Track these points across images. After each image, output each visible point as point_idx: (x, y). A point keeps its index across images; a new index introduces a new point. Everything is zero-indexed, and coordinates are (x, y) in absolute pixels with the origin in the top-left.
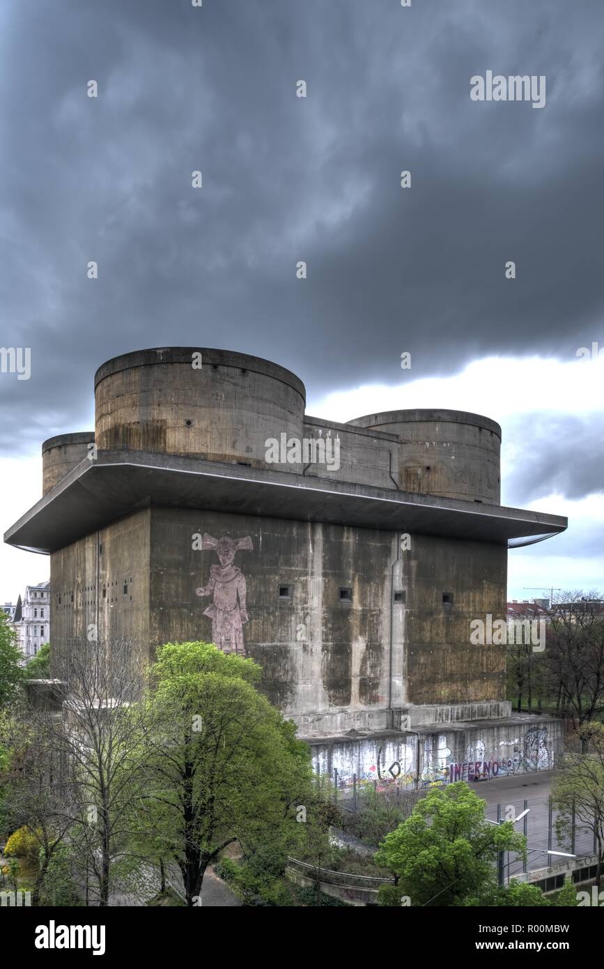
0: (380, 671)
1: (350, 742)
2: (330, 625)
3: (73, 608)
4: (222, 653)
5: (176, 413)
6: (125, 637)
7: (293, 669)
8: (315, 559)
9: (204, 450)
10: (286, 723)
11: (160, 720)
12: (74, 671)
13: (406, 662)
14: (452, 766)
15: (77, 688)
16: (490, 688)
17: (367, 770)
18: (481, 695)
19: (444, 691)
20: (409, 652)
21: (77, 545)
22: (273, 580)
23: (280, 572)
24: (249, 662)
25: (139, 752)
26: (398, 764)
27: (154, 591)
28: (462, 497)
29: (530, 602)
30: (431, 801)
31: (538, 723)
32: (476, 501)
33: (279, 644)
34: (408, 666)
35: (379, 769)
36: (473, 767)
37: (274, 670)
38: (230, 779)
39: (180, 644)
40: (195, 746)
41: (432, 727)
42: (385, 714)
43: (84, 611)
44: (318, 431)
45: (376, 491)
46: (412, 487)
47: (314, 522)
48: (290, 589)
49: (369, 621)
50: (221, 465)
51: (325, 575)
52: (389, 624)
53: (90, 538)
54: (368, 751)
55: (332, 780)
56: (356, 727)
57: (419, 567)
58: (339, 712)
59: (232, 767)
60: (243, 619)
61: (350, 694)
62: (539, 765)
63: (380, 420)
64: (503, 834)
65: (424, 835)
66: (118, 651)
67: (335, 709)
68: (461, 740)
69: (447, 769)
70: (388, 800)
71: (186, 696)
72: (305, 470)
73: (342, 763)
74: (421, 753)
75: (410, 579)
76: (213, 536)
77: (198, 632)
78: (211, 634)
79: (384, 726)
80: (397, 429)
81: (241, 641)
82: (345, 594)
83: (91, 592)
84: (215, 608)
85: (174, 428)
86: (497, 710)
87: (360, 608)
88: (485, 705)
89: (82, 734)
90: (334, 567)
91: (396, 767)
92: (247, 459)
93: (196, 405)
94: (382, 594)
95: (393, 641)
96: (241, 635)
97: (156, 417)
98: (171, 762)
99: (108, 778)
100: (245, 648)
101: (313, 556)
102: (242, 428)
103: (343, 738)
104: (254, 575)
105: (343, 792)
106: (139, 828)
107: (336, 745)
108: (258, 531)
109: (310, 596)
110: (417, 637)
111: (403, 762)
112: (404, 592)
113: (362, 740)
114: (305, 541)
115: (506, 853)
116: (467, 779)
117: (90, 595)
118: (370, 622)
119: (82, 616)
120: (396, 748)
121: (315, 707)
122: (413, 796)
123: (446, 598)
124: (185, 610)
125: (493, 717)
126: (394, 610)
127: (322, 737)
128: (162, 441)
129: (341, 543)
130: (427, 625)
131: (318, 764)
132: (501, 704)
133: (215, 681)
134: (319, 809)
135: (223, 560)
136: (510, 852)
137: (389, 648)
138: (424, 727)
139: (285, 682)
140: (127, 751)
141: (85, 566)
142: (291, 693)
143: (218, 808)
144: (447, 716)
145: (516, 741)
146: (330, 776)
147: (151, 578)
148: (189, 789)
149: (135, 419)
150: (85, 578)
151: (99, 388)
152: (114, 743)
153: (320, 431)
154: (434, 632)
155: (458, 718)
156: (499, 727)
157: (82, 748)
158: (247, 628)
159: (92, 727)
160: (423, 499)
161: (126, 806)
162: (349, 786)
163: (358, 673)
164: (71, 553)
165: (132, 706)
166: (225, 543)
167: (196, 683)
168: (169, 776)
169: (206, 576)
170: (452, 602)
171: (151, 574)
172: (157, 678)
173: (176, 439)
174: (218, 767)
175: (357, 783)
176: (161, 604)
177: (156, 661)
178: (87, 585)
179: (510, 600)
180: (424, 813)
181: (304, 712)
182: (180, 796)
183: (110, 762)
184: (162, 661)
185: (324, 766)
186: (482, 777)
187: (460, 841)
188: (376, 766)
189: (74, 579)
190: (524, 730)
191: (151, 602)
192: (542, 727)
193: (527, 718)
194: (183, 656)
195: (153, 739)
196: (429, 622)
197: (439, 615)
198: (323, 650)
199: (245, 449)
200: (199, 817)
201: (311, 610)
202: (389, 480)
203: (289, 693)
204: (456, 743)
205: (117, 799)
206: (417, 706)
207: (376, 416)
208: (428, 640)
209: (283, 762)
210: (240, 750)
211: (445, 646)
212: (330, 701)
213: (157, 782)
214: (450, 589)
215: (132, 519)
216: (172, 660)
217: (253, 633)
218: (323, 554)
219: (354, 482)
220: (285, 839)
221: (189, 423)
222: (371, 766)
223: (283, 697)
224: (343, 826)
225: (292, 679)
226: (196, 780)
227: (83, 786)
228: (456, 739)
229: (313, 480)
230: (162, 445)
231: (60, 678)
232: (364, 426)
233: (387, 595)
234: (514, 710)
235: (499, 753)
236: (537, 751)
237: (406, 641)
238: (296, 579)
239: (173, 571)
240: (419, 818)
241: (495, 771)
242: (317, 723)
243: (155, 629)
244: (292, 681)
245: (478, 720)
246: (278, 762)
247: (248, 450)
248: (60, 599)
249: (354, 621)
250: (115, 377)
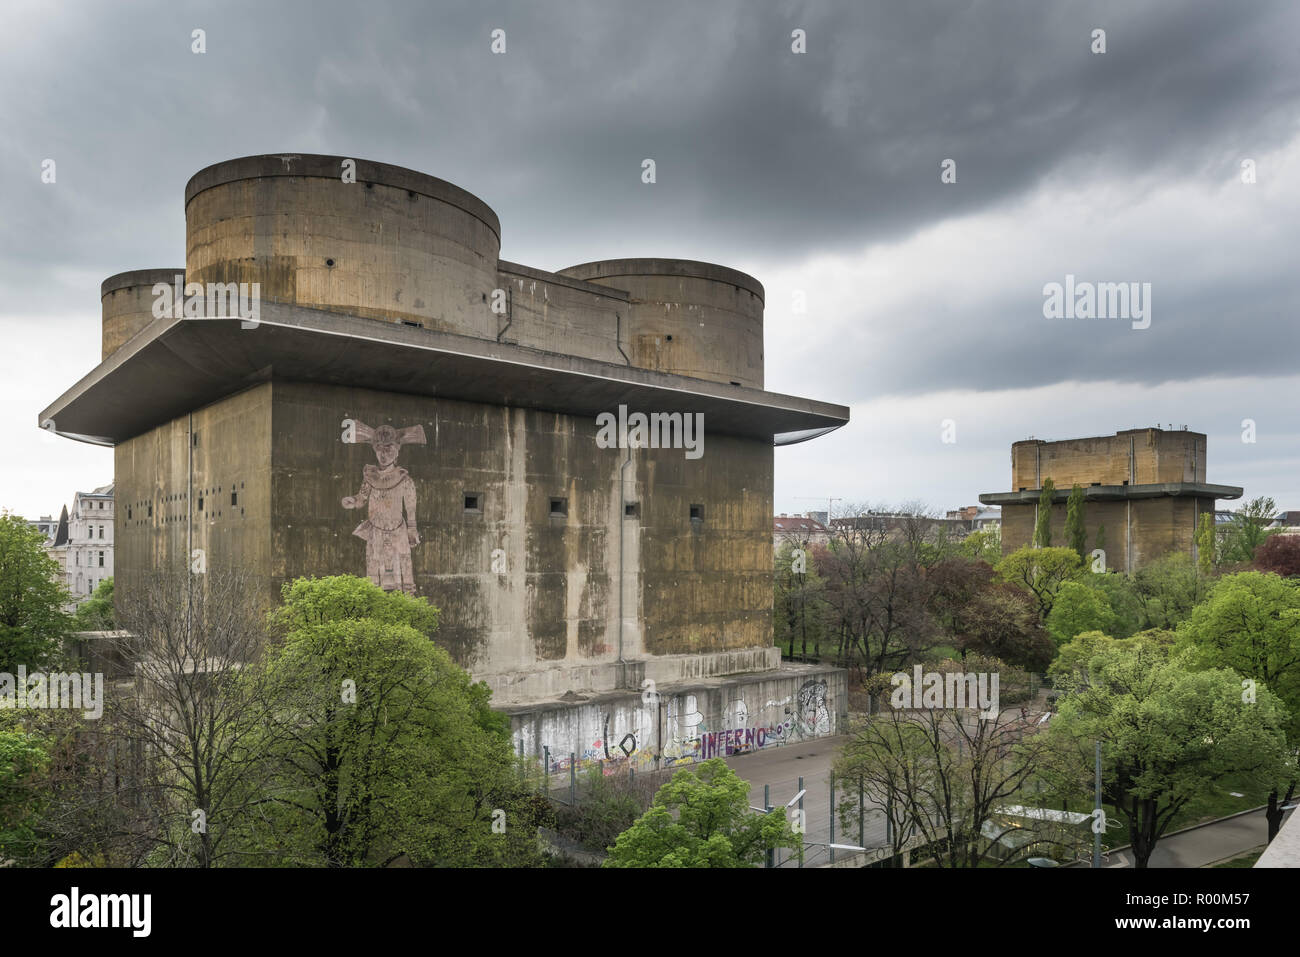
0: (607, 611)
1: (565, 709)
2: (536, 549)
3: (151, 525)
4: (380, 590)
5: (311, 248)
6: (234, 570)
7: (485, 610)
8: (516, 459)
9: (353, 302)
10: (475, 685)
11: (289, 687)
12: (153, 621)
13: (641, 598)
14: (704, 736)
15: (156, 644)
16: (753, 631)
17: (589, 746)
18: (741, 640)
19: (693, 636)
20: (646, 584)
21: (158, 432)
22: (455, 487)
23: (466, 475)
24: (421, 603)
25: (256, 736)
26: (632, 736)
27: (279, 501)
28: (714, 378)
29: (803, 517)
30: (677, 788)
31: (815, 676)
32: (733, 383)
33: (464, 576)
34: (645, 605)
35: (606, 744)
36: (732, 736)
37: (457, 612)
38: (394, 769)
39: (319, 577)
40: (342, 724)
41: (678, 686)
42: (614, 668)
43: (168, 531)
44: (517, 283)
45: (599, 367)
46: (648, 363)
47: (513, 407)
48: (480, 499)
49: (591, 542)
50: (379, 325)
51: (529, 480)
52: (618, 548)
53: (179, 424)
54: (591, 721)
55: (542, 762)
56: (574, 689)
57: (659, 469)
58: (550, 668)
59: (397, 752)
60: (412, 541)
61: (565, 644)
62: (817, 731)
63: (604, 272)
64: (772, 825)
65: (669, 833)
66: (224, 589)
67: (546, 664)
68: (715, 700)
69: (698, 740)
70: (619, 787)
71: (328, 654)
72: (500, 335)
73: (556, 738)
74: (663, 720)
75: (645, 485)
76: (366, 423)
77: (346, 558)
78: (365, 561)
79: (613, 686)
80: (626, 283)
81: (410, 572)
82: (558, 506)
83: (179, 501)
84: (370, 526)
85: (308, 269)
86: (763, 660)
87: (578, 525)
88: (748, 654)
89: (167, 714)
90: (541, 468)
91: (629, 742)
92: (415, 316)
93: (341, 239)
94: (609, 506)
95: (624, 569)
96: (410, 564)
97: (281, 253)
98: (305, 748)
99: (208, 775)
100: (415, 582)
101: (512, 453)
102: (409, 274)
103: (556, 704)
104: (427, 479)
105: (557, 778)
106: (258, 846)
107: (546, 714)
108: (433, 417)
109: (508, 510)
110: (657, 564)
111: (639, 733)
112: (638, 504)
113: (582, 705)
114: (501, 433)
115: (776, 851)
116: (724, 753)
117: (177, 507)
118: (593, 544)
119: (165, 537)
120: (629, 715)
121: (516, 664)
122: (654, 781)
123: (695, 512)
124: (325, 529)
125: (757, 669)
126: (625, 529)
127: (527, 704)
128: (290, 287)
129: (551, 437)
130: (669, 549)
131: (522, 742)
132: (768, 652)
133: (371, 631)
134: (524, 805)
135: (383, 458)
136: (782, 848)
137: (618, 579)
138: (667, 685)
139: (474, 629)
140: (238, 735)
141: (170, 464)
142: (482, 642)
143: (377, 811)
144: (697, 669)
145: (788, 699)
146: (540, 757)
147: (273, 482)
148: (333, 786)
149: (248, 253)
150: (170, 482)
151: (193, 206)
152: (217, 724)
153: (521, 283)
154: (679, 557)
155: (711, 672)
156: (765, 682)
157: (166, 734)
158: (418, 553)
159: (183, 702)
160: (663, 379)
161: (235, 815)
162: (566, 770)
163: (577, 614)
164: (148, 445)
165: (246, 668)
166: (385, 434)
167: (343, 634)
168: (303, 769)
169: (357, 480)
170: (702, 518)
171: (273, 477)
172: (284, 629)
173: (310, 286)
174: (377, 751)
175: (576, 765)
176: (289, 520)
177: (283, 604)
178: (173, 493)
179: (777, 513)
180: (667, 803)
181: (501, 670)
182: (319, 796)
183: (210, 752)
184: (291, 603)
185: (529, 744)
186: (743, 749)
187: (717, 838)
188: (602, 740)
189: (153, 483)
190: (798, 685)
191: (273, 517)
192: (820, 680)
193: (801, 669)
194: (323, 596)
195: (277, 717)
196: (672, 543)
197: (686, 533)
198: (527, 583)
199: (413, 303)
200: (349, 826)
201: (510, 528)
202: (618, 353)
203: (479, 644)
204: (709, 705)
205: (223, 806)
206: (658, 657)
207: (598, 265)
208: (670, 568)
209: (470, 742)
210: (409, 727)
211: (695, 576)
212: (537, 653)
213: (285, 778)
214: (700, 500)
215: (245, 398)
216: (305, 601)
217: (426, 560)
218: (527, 451)
219: (569, 353)
220: (475, 849)
221: (330, 263)
222: (595, 740)
223: (470, 650)
224: (557, 827)
225: (483, 624)
226: (344, 772)
227: (168, 789)
228: (709, 700)
229: (511, 349)
230: (291, 293)
231: (130, 630)
232: (582, 277)
233: (615, 507)
234: (784, 658)
235: (766, 716)
236: (815, 711)
237: (641, 570)
238: (488, 485)
239: (307, 473)
240: (661, 811)
241: (761, 740)
242: (519, 685)
243: (280, 556)
244: (483, 627)
245: (738, 674)
246: (463, 741)
247: (419, 304)
248: (130, 512)
249: (571, 543)
250: (216, 191)
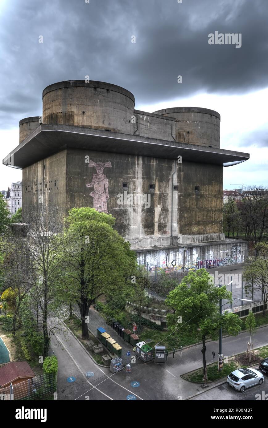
0: (167, 220)
1: (154, 251)
3: (32, 192)
4: (97, 212)
5: (78, 108)
6: (55, 205)
7: (129, 219)
8: (139, 172)
9: (90, 124)
10: (126, 242)
11: (70, 241)
12: (32, 220)
13: (179, 216)
14: (199, 262)
15: (33, 227)
16: (216, 228)
17: (161, 263)
18: (211, 231)
19: (195, 229)
20: (180, 212)
21: (34, 165)
22: (120, 181)
23: (124, 177)
24: (110, 216)
25: (61, 255)
26: (175, 261)
27: (68, 185)
28: (203, 145)
29: (233, 191)
30: (190, 277)
31: (237, 243)
32: (209, 147)
33: (123, 208)
34: (180, 218)
35: (167, 263)
36: (208, 262)
37: (120, 220)
38: (101, 267)
39: (79, 208)
40: (86, 253)
41: (190, 245)
42: (169, 239)
43: (37, 194)
44: (140, 116)
45: (166, 142)
46: (181, 141)
47: (138, 156)
48: (128, 185)
49: (162, 198)
50: (98, 131)
51: (143, 178)
52: (171, 200)
53: (40, 162)
54: (162, 255)
55: (146, 268)
56: (157, 245)
57: (185, 175)
58: (149, 238)
59: (102, 262)
60: (107, 197)
61: (154, 230)
62: (237, 261)
63: (167, 112)
64: (221, 291)
65: (187, 292)
66: (52, 211)
67: (148, 237)
68: (203, 250)
69: (197, 263)
70: (171, 276)
71: (82, 231)
72: (134, 133)
73: (151, 260)
74: (185, 256)
75: (180, 180)
76: (94, 161)
77: (87, 203)
78: (93, 204)
79: (169, 244)
80: (175, 115)
81: (106, 207)
82: (152, 186)
83: (40, 185)
84: (94, 192)
85: (77, 115)
86: (219, 237)
87: (158, 193)
88: (214, 235)
89: (36, 247)
90: (147, 175)
91: (174, 262)
92: (109, 128)
93: (87, 105)
94: (168, 187)
95: (173, 207)
96: (106, 204)
97: (69, 110)
98: (75, 259)
99: (47, 266)
100: (108, 210)
101: (138, 170)
102: (107, 115)
103: (151, 249)
104: (112, 178)
105: (151, 273)
106: (61, 288)
107: (148, 252)
108: (114, 159)
109: (137, 188)
110: (184, 205)
111: (177, 260)
112: (178, 186)
113: (159, 250)
114: (134, 164)
115: (223, 300)
116: (206, 267)
117: (40, 187)
118: (163, 199)
119: (36, 196)
120: (174, 254)
121: (138, 236)
122: (182, 275)
123: (196, 188)
124: (82, 194)
125: (217, 240)
126: (173, 194)
127: (142, 249)
128: (72, 121)
129: (150, 165)
130: (188, 200)
131: (140, 261)
132: (221, 235)
133: (95, 224)
134: (140, 281)
135: (98, 172)
136: (225, 299)
137: (171, 210)
138: (187, 244)
139: (126, 225)
140: (56, 255)
141: (38, 174)
142: (128, 229)
143: (95, 279)
144: (197, 240)
145: (227, 251)
146: (145, 266)
147: (66, 180)
148: (83, 271)
149: (60, 111)
150: (38, 179)
151: (45, 97)
152: (50, 251)
153: (141, 116)
154: (191, 203)
155: (201, 241)
156: (220, 245)
157: (36, 254)
158: (109, 201)
159: (40, 244)
160: (186, 145)
161: (55, 279)
162: (154, 270)
163: (158, 221)
164: (32, 169)
165: (58, 235)
166: (99, 164)
167: (86, 225)
168: (74, 266)
169: (91, 179)
170: (199, 190)
171: (67, 178)
172: (69, 223)
173: (78, 120)
174: (96, 261)
175: (157, 269)
176: (71, 191)
177: (69, 216)
178: (39, 182)
179: (224, 189)
180: (186, 282)
181: (134, 238)
182: (79, 274)
183: (48, 259)
184: (71, 216)
185: (142, 261)
186: (212, 266)
187: (202, 294)
188: (166, 261)
189: (33, 180)
190: (230, 246)
191: (66, 190)
192: (239, 245)
193: (232, 241)
194: (80, 214)
195: (67, 250)
196: (189, 199)
197: (193, 196)
198: (142, 211)
199: (108, 124)
200: (87, 284)
201: (137, 193)
202: (171, 138)
203: (127, 230)
205: (51, 276)
206: (184, 236)
207: (166, 110)
208: (188, 207)
209: (124, 260)
210: (105, 254)
211: (196, 209)
212: (145, 233)
213: (69, 268)
214: (198, 185)
215: (59, 154)
216: (75, 215)
217: (111, 203)
218: (142, 169)
219: (156, 138)
220: (125, 293)
221: (84, 113)
222: (163, 262)
223: (124, 231)
224: (151, 288)
225: (128, 223)
226: (86, 267)
227: (36, 270)
228: (201, 250)
229: (138, 137)
230: (72, 122)
231: (26, 223)
232: (160, 114)
233: (170, 187)
234: (226, 237)
235: (220, 256)
236: (237, 255)
237: (178, 207)
238: (130, 180)
239: (76, 176)
240: (184, 285)
241: (218, 264)
242: (139, 243)
243: (68, 201)
244: (128, 224)
245: (210, 242)
246: (122, 260)
247: (110, 124)
248: (26, 188)
249: (156, 199)
250: (51, 93)
